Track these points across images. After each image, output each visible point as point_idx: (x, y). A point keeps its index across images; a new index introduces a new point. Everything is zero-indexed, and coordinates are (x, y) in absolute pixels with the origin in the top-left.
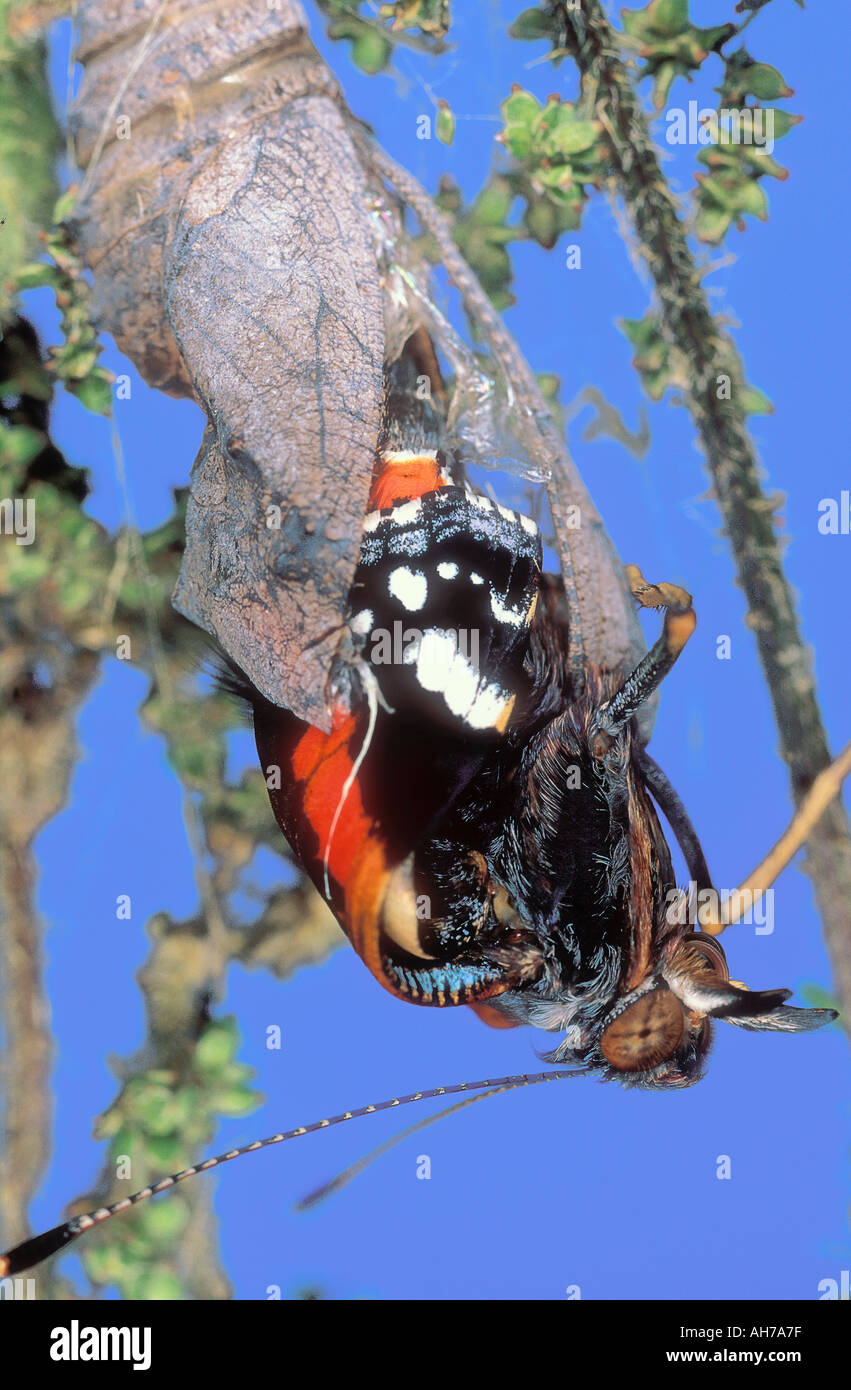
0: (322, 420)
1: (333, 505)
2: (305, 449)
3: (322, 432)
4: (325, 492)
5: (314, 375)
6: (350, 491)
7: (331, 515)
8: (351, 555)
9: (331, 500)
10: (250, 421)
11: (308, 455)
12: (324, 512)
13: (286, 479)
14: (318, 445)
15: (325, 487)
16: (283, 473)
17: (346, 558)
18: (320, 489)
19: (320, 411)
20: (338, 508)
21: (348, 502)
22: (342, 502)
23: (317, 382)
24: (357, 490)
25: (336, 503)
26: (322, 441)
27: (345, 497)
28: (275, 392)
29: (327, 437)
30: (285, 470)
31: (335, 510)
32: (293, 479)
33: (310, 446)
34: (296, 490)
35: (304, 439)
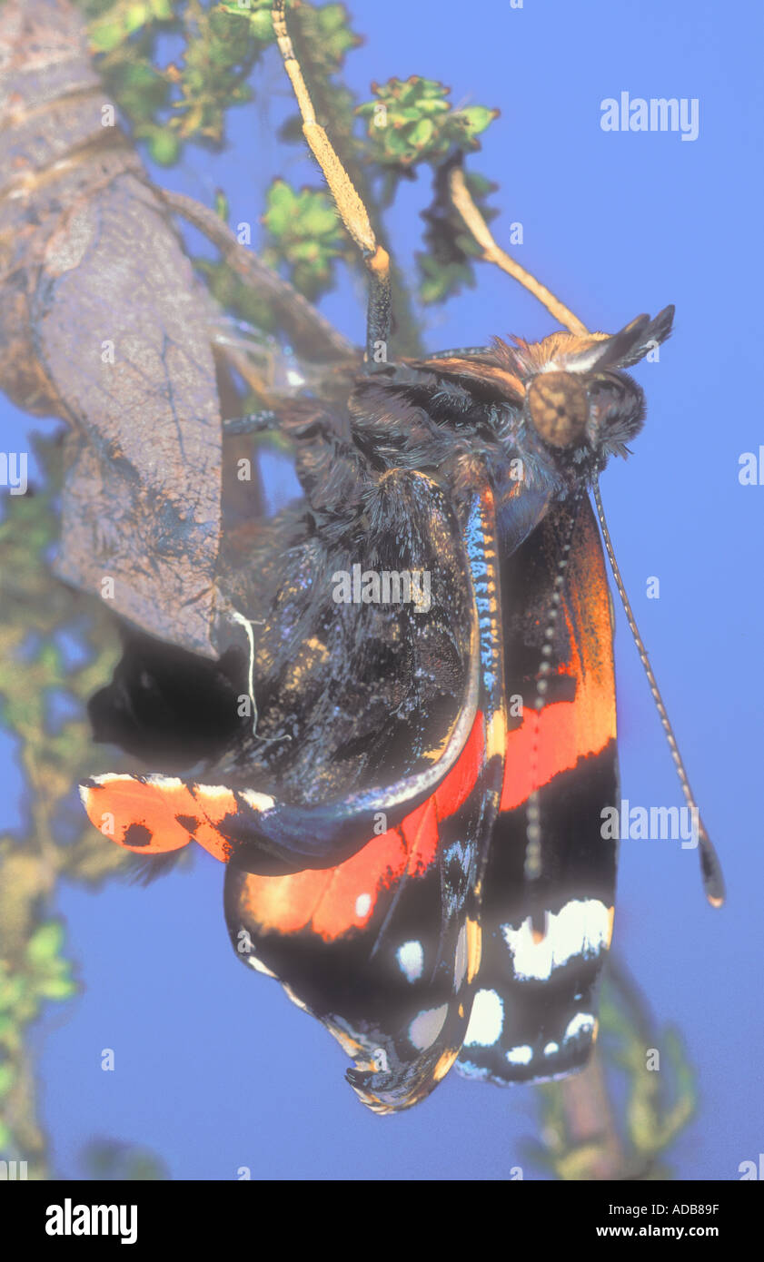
0: (179, 430)
1: (197, 496)
2: (169, 453)
3: (180, 438)
4: (189, 485)
5: (167, 394)
6: (208, 482)
7: (197, 503)
8: (214, 533)
9: (195, 491)
10: (122, 434)
11: (172, 457)
12: (192, 502)
13: (158, 478)
14: (178, 448)
15: (189, 481)
16: (155, 474)
17: (210, 536)
18: (185, 482)
19: (176, 421)
20: (201, 497)
21: (208, 491)
22: (203, 492)
23: (170, 398)
24: (212, 480)
25: (199, 493)
26: (181, 445)
27: (205, 487)
28: (138, 408)
29: (185, 442)
30: (156, 471)
31: (199, 499)
32: (164, 478)
33: (173, 450)
34: (167, 486)
35: (166, 445)
